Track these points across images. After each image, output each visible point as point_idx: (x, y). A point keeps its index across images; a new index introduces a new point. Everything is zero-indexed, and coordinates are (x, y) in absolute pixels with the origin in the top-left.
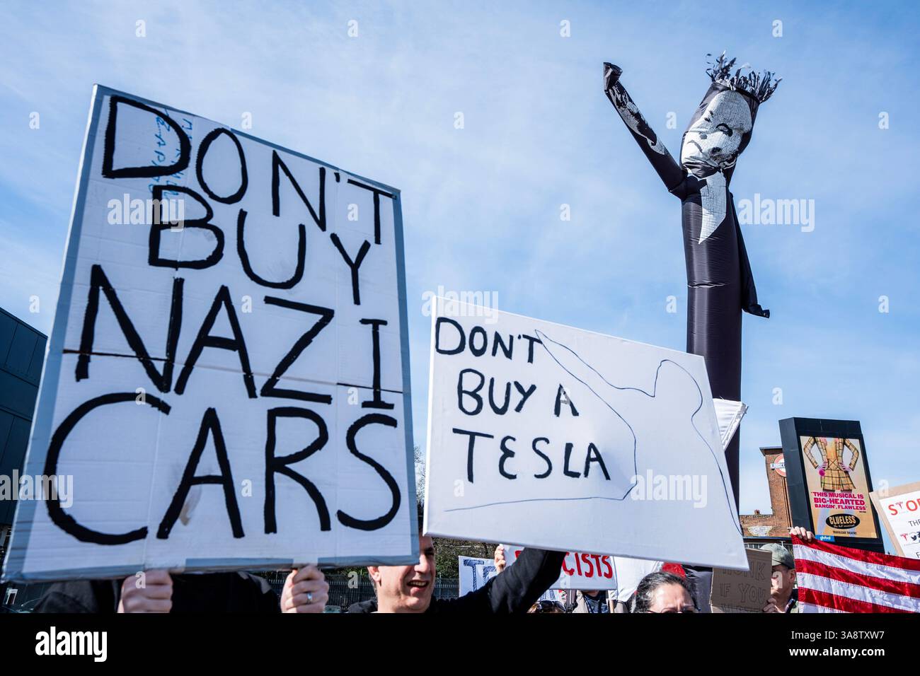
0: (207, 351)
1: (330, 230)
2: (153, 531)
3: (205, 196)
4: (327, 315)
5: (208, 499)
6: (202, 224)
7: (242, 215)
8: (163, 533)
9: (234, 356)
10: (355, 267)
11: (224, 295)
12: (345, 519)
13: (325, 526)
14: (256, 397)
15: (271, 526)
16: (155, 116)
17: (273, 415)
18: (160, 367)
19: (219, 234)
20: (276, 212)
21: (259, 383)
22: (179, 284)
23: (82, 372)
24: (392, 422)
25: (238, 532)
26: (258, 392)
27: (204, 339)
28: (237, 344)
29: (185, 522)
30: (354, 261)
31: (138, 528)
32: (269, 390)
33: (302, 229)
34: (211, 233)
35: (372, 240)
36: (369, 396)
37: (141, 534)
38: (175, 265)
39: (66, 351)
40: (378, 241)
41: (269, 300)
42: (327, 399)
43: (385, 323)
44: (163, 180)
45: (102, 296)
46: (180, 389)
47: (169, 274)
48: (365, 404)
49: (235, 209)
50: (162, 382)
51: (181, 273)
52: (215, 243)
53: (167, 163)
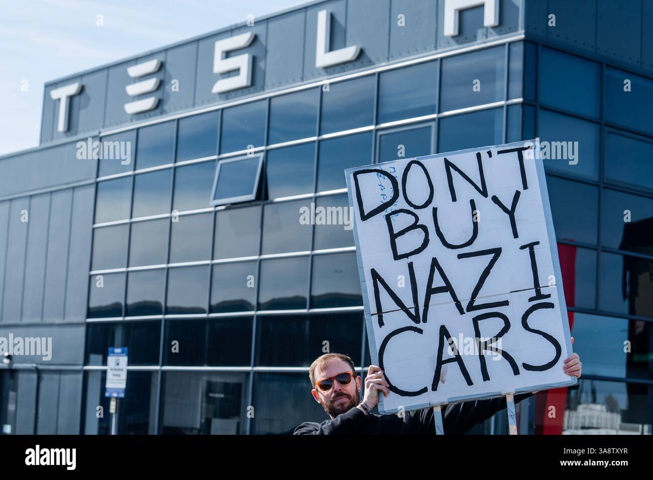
0: (433, 297)
1: (490, 195)
2: (430, 388)
3: (412, 209)
4: (497, 252)
5: (451, 371)
6: (414, 226)
7: (435, 210)
8: (435, 388)
9: (448, 295)
10: (511, 213)
11: (435, 263)
12: (527, 367)
13: (516, 372)
14: (464, 313)
15: (486, 377)
16: (375, 173)
17: (475, 321)
18: (413, 311)
19: (424, 228)
20: (454, 199)
21: (464, 305)
22: (411, 266)
23: (381, 323)
24: (551, 306)
25: (470, 382)
26: (465, 310)
27: (430, 291)
28: (448, 288)
29: (443, 382)
30: (510, 209)
31: (423, 388)
32: (471, 307)
33: (472, 202)
34: (420, 230)
35: (521, 188)
36: (533, 293)
37: (425, 390)
38: (406, 256)
39: (372, 315)
40: (525, 187)
41: (460, 256)
42: (506, 303)
43: (537, 243)
44: (389, 210)
45: (379, 283)
46: (425, 320)
47: (404, 262)
48: (531, 300)
49: (429, 209)
50: (416, 319)
51: (411, 259)
52: (423, 234)
53: (388, 199)
